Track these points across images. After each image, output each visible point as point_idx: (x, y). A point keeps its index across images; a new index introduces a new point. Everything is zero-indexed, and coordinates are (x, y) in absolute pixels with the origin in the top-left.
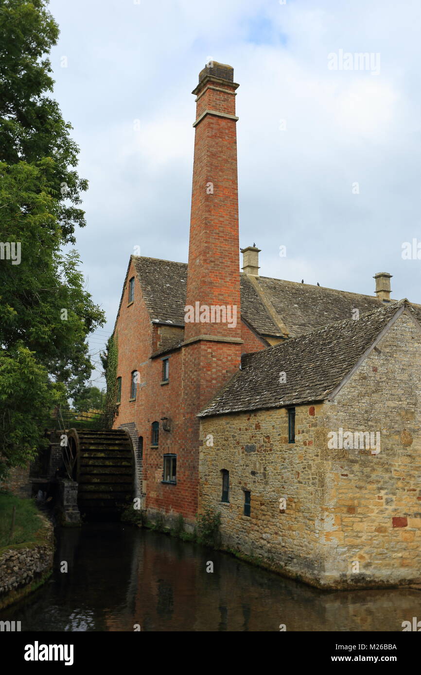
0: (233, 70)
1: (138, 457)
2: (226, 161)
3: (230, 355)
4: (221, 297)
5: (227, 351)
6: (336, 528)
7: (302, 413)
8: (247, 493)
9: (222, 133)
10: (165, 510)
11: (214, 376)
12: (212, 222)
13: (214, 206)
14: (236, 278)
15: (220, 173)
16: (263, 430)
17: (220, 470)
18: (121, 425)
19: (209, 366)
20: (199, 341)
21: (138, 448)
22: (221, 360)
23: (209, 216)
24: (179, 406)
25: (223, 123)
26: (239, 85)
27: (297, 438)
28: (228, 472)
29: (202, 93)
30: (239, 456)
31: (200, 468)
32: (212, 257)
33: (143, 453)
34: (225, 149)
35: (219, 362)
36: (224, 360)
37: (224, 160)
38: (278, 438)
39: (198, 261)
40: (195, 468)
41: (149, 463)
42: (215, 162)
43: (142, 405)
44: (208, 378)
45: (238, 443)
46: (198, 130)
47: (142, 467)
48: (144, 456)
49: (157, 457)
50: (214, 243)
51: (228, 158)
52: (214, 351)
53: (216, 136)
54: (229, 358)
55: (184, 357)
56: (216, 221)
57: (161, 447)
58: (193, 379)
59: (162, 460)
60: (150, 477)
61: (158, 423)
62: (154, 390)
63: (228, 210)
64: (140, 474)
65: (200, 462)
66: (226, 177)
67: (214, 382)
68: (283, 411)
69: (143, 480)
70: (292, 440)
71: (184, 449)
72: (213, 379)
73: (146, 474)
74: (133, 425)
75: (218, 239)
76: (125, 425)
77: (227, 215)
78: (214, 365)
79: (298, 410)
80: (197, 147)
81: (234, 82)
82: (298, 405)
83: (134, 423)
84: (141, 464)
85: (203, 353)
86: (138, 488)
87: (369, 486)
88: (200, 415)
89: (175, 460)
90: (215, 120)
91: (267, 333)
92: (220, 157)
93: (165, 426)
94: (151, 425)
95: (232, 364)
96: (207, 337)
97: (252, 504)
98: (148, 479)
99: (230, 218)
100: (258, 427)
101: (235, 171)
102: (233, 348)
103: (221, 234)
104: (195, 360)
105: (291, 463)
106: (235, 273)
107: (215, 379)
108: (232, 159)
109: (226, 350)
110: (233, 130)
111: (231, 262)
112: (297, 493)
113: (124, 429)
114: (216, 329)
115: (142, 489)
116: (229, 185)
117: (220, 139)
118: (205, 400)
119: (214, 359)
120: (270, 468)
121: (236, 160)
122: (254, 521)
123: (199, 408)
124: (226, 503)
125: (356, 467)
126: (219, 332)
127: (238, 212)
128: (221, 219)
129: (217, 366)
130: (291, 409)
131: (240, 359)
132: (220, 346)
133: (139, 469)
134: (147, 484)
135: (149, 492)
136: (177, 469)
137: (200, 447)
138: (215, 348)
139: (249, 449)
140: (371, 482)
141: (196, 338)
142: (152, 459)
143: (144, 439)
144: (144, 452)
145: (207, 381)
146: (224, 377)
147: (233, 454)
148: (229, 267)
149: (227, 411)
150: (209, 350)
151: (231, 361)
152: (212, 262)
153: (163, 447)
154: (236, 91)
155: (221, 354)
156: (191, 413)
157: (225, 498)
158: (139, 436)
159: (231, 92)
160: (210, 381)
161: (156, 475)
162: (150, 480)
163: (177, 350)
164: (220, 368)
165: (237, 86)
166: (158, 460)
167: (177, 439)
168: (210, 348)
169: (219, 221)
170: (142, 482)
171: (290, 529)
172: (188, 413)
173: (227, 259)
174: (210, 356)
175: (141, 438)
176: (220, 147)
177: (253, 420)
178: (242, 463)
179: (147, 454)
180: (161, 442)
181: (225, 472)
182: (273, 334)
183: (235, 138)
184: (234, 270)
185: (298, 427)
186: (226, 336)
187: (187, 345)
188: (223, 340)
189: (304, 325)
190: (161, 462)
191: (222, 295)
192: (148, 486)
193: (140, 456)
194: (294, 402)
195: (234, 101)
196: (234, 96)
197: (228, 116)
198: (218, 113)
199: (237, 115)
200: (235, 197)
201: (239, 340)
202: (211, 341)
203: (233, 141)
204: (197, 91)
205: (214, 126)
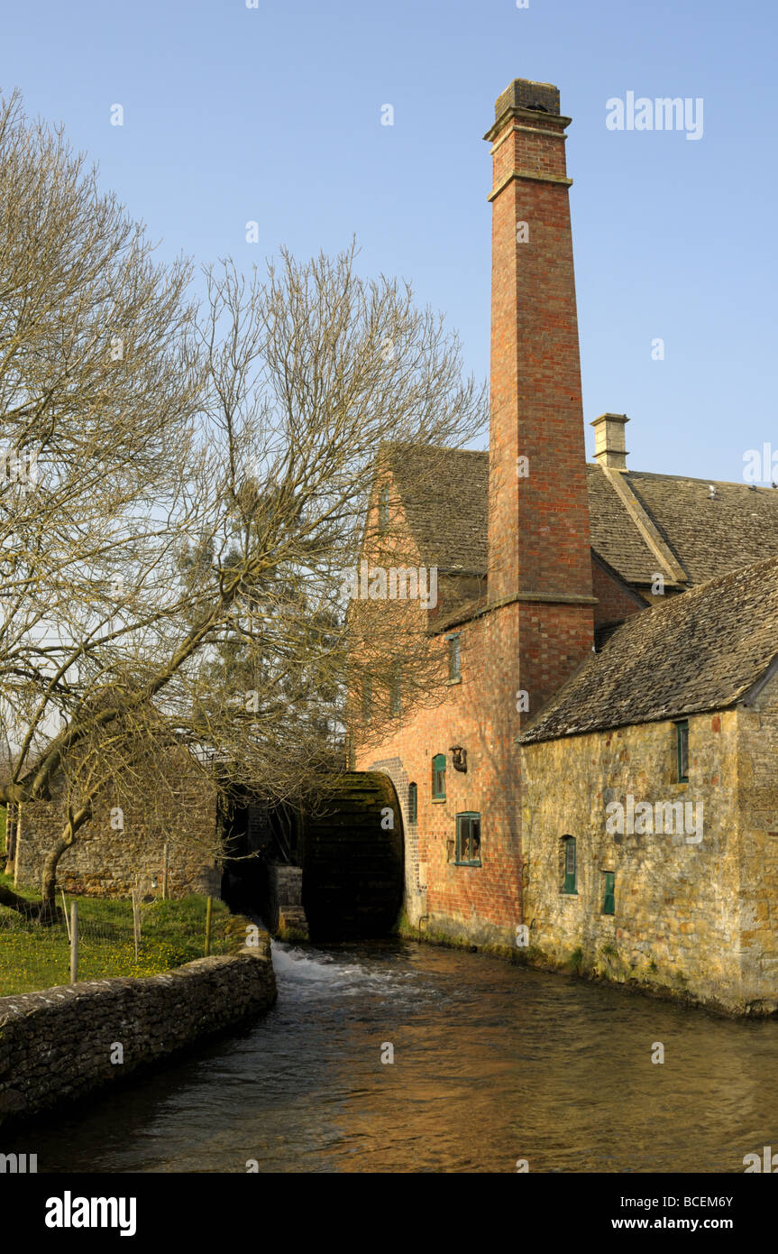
0: (558, 92)
1: (411, 821)
2: (551, 262)
3: (573, 628)
5: (568, 620)
6: (760, 923)
7: (699, 726)
8: (608, 875)
9: (540, 209)
10: (461, 914)
11: (545, 667)
12: (531, 379)
13: (534, 348)
14: (579, 482)
15: (543, 286)
16: (633, 762)
17: (560, 834)
18: (375, 763)
19: (534, 650)
20: (515, 602)
21: (409, 804)
22: (557, 637)
23: (525, 368)
24: (481, 724)
25: (545, 195)
26: (570, 120)
27: (691, 772)
28: (574, 839)
29: (502, 139)
30: (593, 810)
31: (524, 836)
32: (533, 444)
33: (418, 813)
34: (549, 240)
35: (554, 641)
36: (564, 637)
37: (548, 261)
38: (659, 775)
40: (514, 836)
41: (429, 829)
42: (532, 265)
44: (534, 671)
45: (591, 787)
46: (498, 207)
47: (418, 838)
48: (420, 819)
49: (445, 819)
50: (535, 419)
51: (555, 256)
52: (543, 620)
53: (531, 218)
54: (573, 632)
55: (489, 633)
56: (539, 376)
57: (451, 800)
58: (506, 674)
59: (454, 824)
60: (432, 856)
61: (445, 757)
63: (560, 355)
64: (415, 852)
65: (524, 826)
66: (553, 293)
67: (545, 677)
68: (668, 726)
69: (420, 863)
70: (684, 777)
71: (493, 803)
72: (542, 672)
73: (425, 851)
74: (398, 762)
75: (543, 410)
76: (383, 763)
77: (558, 364)
78: (545, 646)
79: (693, 723)
80: (498, 238)
81: (562, 114)
82: (693, 714)
83: (398, 758)
84: (415, 834)
85: (522, 625)
86: (411, 878)
88: (520, 739)
89: (477, 825)
90: (528, 189)
92: (540, 255)
93: (457, 761)
94: (430, 761)
95: (578, 643)
96: (530, 595)
97: (618, 892)
98: (429, 861)
99: (563, 370)
100: (624, 757)
101: (570, 280)
102: (578, 613)
104: (508, 638)
106: (578, 472)
107: (548, 673)
108: (564, 258)
109: (565, 617)
110: (562, 204)
111: (570, 452)
113: (380, 769)
114: (546, 579)
115: (418, 878)
116: (561, 308)
117: (541, 223)
119: (545, 635)
121: (571, 259)
122: (622, 921)
124: (573, 896)
126: (552, 586)
127: (578, 358)
128: (548, 372)
129: (549, 648)
130: (681, 722)
131: (591, 633)
132: (554, 610)
133: (411, 843)
134: (429, 869)
135: (432, 883)
136: (482, 838)
137: (523, 797)
138: (544, 616)
139: (609, 798)
141: (509, 598)
142: (436, 824)
143: (418, 787)
144: (421, 811)
145: (532, 676)
146: (565, 668)
148: (566, 461)
149: (570, 731)
150: (535, 619)
151: (576, 637)
153: (455, 800)
154: (566, 131)
155: (556, 626)
156: (504, 737)
157: (569, 887)
158: (409, 783)
159: (557, 134)
160: (538, 677)
162: (433, 861)
163: (474, 621)
164: (556, 652)
165: (567, 121)
166: (446, 825)
167: (481, 785)
168: (534, 615)
169: (544, 376)
170: (418, 865)
171: (682, 929)
172: (498, 737)
173: (561, 446)
174: (535, 629)
175: (413, 786)
176: (542, 237)
177: (617, 743)
178: (598, 822)
179: (425, 815)
180: (452, 792)
181: (568, 840)
183: (567, 219)
184: (577, 466)
185: (693, 754)
186: (563, 592)
187: (492, 612)
188: (561, 599)
190: (452, 828)
191: (555, 515)
192: (429, 872)
193: (412, 819)
194: (686, 709)
195: (563, 150)
196: (562, 140)
197: (552, 178)
198: (533, 175)
199: (569, 176)
200: (572, 329)
201: (590, 598)
202: (536, 603)
203: (564, 225)
204: (493, 134)
205: (528, 199)
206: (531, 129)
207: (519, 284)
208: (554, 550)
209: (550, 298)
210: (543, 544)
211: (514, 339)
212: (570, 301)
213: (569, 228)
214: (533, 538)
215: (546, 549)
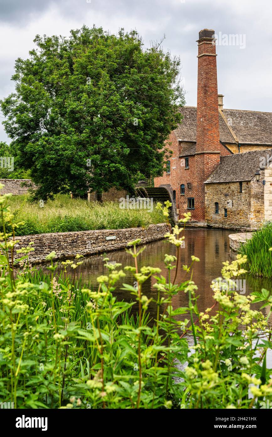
0: (214, 32)
1: (174, 199)
4: (212, 135)
6: (254, 217)
7: (244, 185)
8: (226, 210)
9: (210, 62)
11: (210, 167)
12: (207, 103)
15: (210, 81)
16: (231, 189)
17: (214, 202)
18: (161, 185)
19: (208, 163)
20: (204, 154)
21: (173, 195)
24: (195, 178)
25: (211, 58)
27: (243, 191)
28: (218, 203)
30: (223, 198)
31: (206, 202)
32: (208, 118)
34: (212, 70)
35: (212, 161)
36: (214, 160)
37: (211, 75)
38: (236, 191)
39: (202, 119)
40: (203, 203)
41: (180, 201)
42: (208, 76)
43: (174, 177)
44: (208, 168)
45: (222, 193)
48: (177, 199)
51: (213, 74)
52: (210, 157)
53: (208, 64)
54: (216, 159)
55: (196, 159)
56: (209, 102)
58: (201, 168)
59: (187, 200)
61: (184, 185)
62: (181, 171)
64: (175, 206)
65: (206, 200)
66: (212, 82)
67: (210, 169)
68: (238, 183)
69: (177, 209)
70: (241, 192)
71: (198, 196)
72: (209, 168)
73: (179, 206)
74: (169, 185)
75: (210, 110)
76: (164, 185)
78: (210, 162)
79: (243, 183)
82: (243, 181)
84: (175, 202)
85: (205, 158)
86: (174, 212)
88: (205, 182)
89: (193, 200)
90: (207, 58)
91: (229, 142)
93: (188, 186)
94: (180, 186)
95: (217, 162)
96: (207, 152)
97: (228, 213)
100: (229, 188)
101: (216, 79)
102: (217, 155)
103: (211, 108)
104: (202, 160)
105: (241, 199)
107: (210, 168)
108: (215, 74)
109: (214, 156)
110: (214, 61)
112: (243, 208)
113: (163, 187)
114: (210, 148)
115: (176, 212)
116: (214, 86)
117: (209, 66)
118: (206, 176)
119: (210, 160)
120: (234, 201)
122: (228, 218)
123: (205, 180)
124: (218, 214)
126: (211, 149)
128: (211, 101)
130: (241, 183)
131: (219, 159)
132: (212, 155)
133: (174, 204)
135: (181, 213)
136: (195, 203)
137: (205, 195)
138: (210, 156)
139: (226, 195)
141: (202, 152)
143: (176, 191)
144: (177, 197)
146: (214, 167)
147: (220, 197)
149: (217, 182)
150: (208, 157)
151: (216, 160)
152: (208, 120)
153: (187, 195)
155: (212, 158)
156: (201, 182)
157: (217, 212)
158: (173, 190)
160: (208, 169)
161: (184, 206)
162: (181, 208)
163: (193, 156)
164: (212, 164)
166: (185, 200)
167: (194, 191)
171: (240, 219)
172: (199, 181)
174: (208, 159)
175: (174, 192)
176: (210, 69)
177: (228, 186)
178: (224, 200)
180: (186, 193)
181: (217, 204)
182: (231, 142)
183: (216, 64)
185: (243, 188)
186: (214, 151)
187: (198, 154)
189: (245, 135)
192: (180, 211)
194: (242, 180)
197: (213, 54)
198: (208, 54)
199: (216, 54)
201: (219, 152)
202: (208, 153)
204: (200, 41)
206: (208, 42)
208: (212, 141)
210: (210, 140)
212: (216, 84)
214: (208, 139)
215: (210, 141)
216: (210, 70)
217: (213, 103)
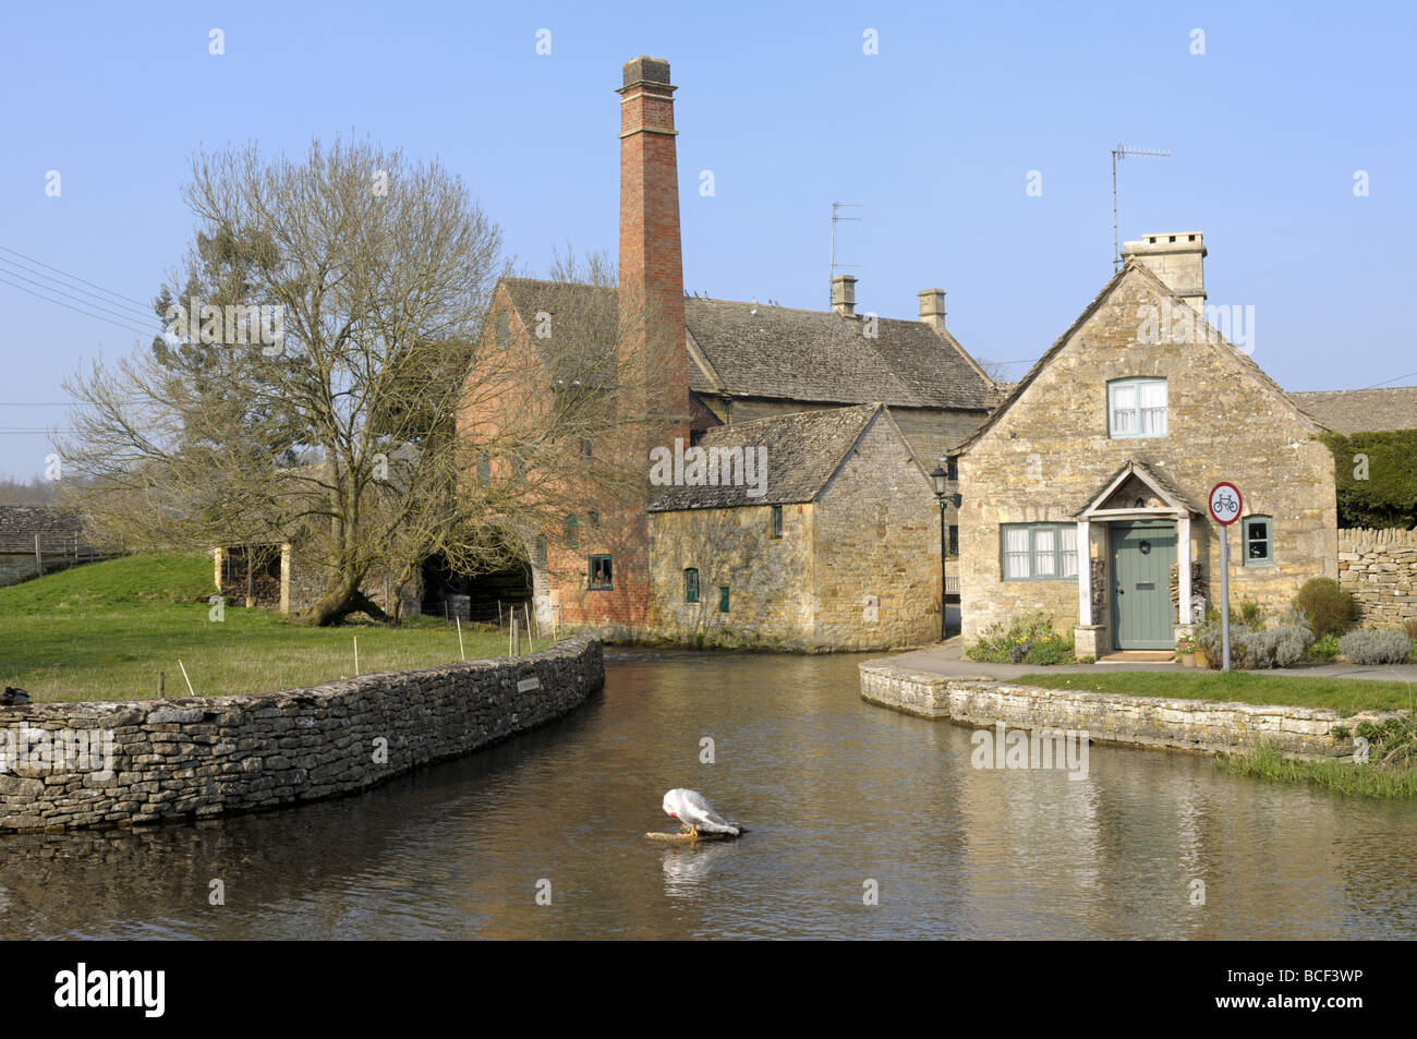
0: (669, 65)
1: (540, 561)
2: (665, 190)
4: (666, 366)
5: (675, 431)
6: (822, 609)
7: (789, 512)
8: (725, 590)
9: (659, 153)
10: (594, 622)
14: (681, 341)
15: (660, 208)
17: (683, 567)
20: (642, 422)
21: (538, 549)
24: (612, 496)
25: (661, 142)
27: (784, 534)
28: (696, 570)
29: (632, 98)
30: (713, 554)
31: (652, 569)
33: (548, 556)
37: (663, 189)
38: (763, 534)
40: (642, 570)
41: (561, 567)
45: (711, 540)
46: (626, 145)
47: (548, 573)
48: (549, 559)
49: (577, 560)
50: (655, 300)
52: (661, 432)
53: (652, 160)
56: (657, 270)
57: (583, 546)
59: (587, 562)
60: (564, 584)
61: (576, 517)
64: (544, 582)
65: (651, 563)
66: (666, 212)
68: (768, 509)
69: (551, 590)
70: (778, 536)
71: (625, 549)
75: (660, 293)
77: (668, 260)
79: (785, 508)
80: (626, 167)
81: (671, 84)
82: (785, 504)
84: (545, 570)
87: (850, 573)
88: (649, 508)
89: (608, 564)
90: (650, 138)
92: (658, 186)
94: (561, 519)
97: (731, 600)
99: (672, 265)
100: (737, 522)
101: (676, 202)
102: (681, 428)
104: (637, 443)
105: (778, 557)
106: (681, 334)
108: (673, 187)
110: (670, 149)
112: (785, 584)
114: (662, 405)
115: (549, 600)
116: (670, 222)
117: (658, 163)
120: (752, 563)
121: (677, 188)
122: (734, 615)
124: (695, 604)
125: (839, 558)
126: (666, 410)
128: (663, 267)
130: (777, 507)
131: (688, 440)
132: (667, 426)
133: (541, 576)
134: (563, 594)
135: (565, 603)
136: (613, 572)
137: (651, 546)
138: (661, 429)
139: (726, 546)
140: (850, 570)
141: (639, 417)
142: (568, 563)
143: (547, 537)
144: (550, 555)
149: (694, 506)
150: (656, 432)
152: (654, 323)
153: (589, 546)
154: (674, 95)
155: (668, 436)
156: (635, 506)
157: (692, 597)
158: (537, 534)
159: (667, 98)
162: (567, 588)
165: (675, 88)
166: (579, 563)
167: (612, 536)
168: (656, 429)
170: (548, 591)
172: (628, 506)
175: (542, 538)
176: (659, 173)
177: (731, 516)
178: (717, 559)
179: (556, 557)
180: (584, 541)
181: (691, 573)
182: (705, 391)
183: (674, 159)
185: (785, 524)
186: (673, 414)
188: (671, 419)
190: (584, 565)
191: (667, 363)
192: (561, 596)
193: (542, 559)
194: (780, 500)
195: (672, 109)
196: (671, 102)
197: (666, 131)
198: (654, 129)
199: (676, 129)
200: (677, 237)
201: (687, 417)
202: (657, 421)
203: (672, 163)
204: (625, 91)
205: (650, 146)
206: (652, 95)
207: (645, 207)
209: (664, 215)
210: (660, 383)
211: (641, 245)
212: (676, 218)
213: (675, 165)
215: (662, 387)
216: (658, 176)
217: (668, 271)
